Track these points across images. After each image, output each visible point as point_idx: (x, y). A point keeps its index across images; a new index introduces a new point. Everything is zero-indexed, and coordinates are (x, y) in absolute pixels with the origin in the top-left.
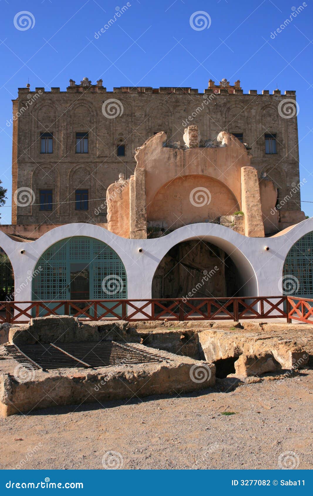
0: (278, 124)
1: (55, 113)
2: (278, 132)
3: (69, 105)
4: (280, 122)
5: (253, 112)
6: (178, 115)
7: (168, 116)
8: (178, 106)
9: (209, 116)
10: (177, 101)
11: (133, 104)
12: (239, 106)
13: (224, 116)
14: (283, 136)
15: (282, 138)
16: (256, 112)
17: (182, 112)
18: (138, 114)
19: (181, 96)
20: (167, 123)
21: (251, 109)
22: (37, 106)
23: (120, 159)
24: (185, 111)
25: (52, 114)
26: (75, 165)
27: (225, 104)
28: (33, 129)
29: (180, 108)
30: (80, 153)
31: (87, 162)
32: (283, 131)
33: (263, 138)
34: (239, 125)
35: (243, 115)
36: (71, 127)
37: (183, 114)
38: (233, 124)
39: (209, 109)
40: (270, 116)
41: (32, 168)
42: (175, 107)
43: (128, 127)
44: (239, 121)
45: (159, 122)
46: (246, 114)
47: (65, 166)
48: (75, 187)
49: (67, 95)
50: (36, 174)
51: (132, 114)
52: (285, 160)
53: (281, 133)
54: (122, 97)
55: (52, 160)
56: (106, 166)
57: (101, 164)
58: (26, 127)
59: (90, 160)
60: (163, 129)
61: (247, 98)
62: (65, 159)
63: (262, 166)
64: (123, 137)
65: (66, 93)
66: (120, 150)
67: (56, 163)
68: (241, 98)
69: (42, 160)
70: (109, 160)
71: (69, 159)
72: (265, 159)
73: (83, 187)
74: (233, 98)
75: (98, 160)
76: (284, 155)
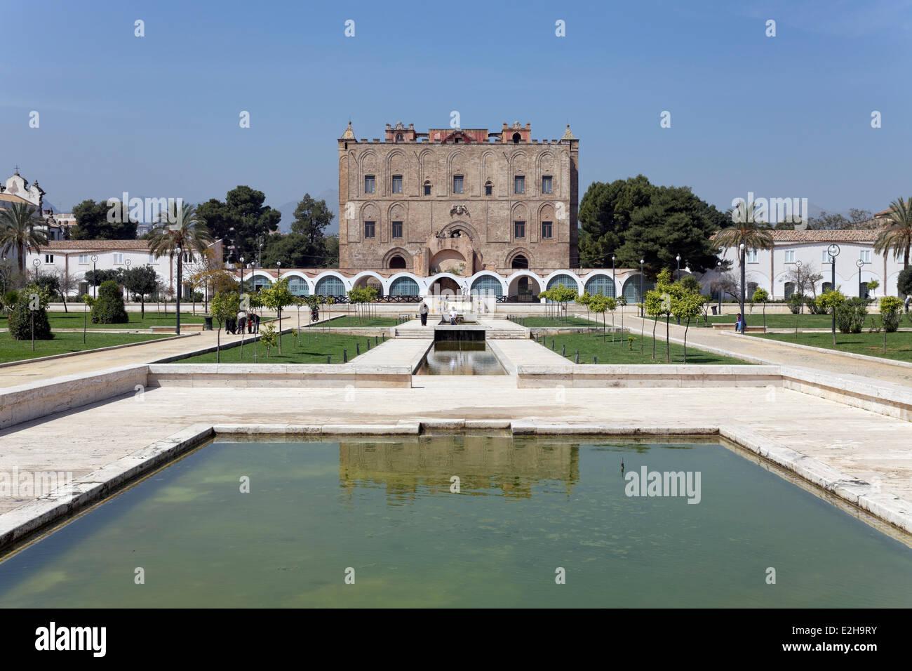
0: (554, 168)
1: (376, 160)
2: (553, 175)
3: (387, 154)
4: (556, 167)
5: (534, 158)
6: (473, 162)
7: (465, 162)
8: (474, 154)
9: (496, 163)
10: (473, 150)
11: (438, 153)
12: (523, 154)
13: (510, 162)
14: (557, 178)
15: (556, 180)
16: (536, 159)
17: (476, 159)
18: (441, 161)
19: (475, 146)
20: (464, 168)
21: (532, 155)
22: (363, 154)
23: (427, 197)
24: (478, 158)
25: (374, 161)
26: (392, 202)
27: (511, 152)
28: (359, 173)
29: (474, 156)
30: (396, 193)
31: (402, 201)
32: (558, 175)
33: (541, 180)
34: (522, 170)
35: (525, 161)
36: (389, 172)
37: (478, 161)
38: (517, 169)
39: (498, 156)
40: (548, 162)
41: (359, 205)
42: (471, 155)
43: (433, 172)
44: (522, 167)
45: (458, 167)
46: (528, 160)
47: (385, 203)
48: (392, 220)
49: (386, 145)
50: (362, 209)
51: (437, 162)
52: (559, 198)
53: (556, 176)
54: (429, 146)
55: (375, 199)
56: (416, 203)
57: (413, 202)
58: (354, 172)
59: (403, 199)
60: (461, 173)
61: (529, 146)
62: (385, 198)
63: (538, 204)
64: (429, 180)
65: (384, 143)
66: (428, 190)
67: (377, 200)
68: (524, 146)
69: (367, 199)
70: (419, 199)
71: (387, 198)
72: (541, 198)
73: (398, 220)
74: (518, 147)
75: (410, 199)
76: (557, 194)
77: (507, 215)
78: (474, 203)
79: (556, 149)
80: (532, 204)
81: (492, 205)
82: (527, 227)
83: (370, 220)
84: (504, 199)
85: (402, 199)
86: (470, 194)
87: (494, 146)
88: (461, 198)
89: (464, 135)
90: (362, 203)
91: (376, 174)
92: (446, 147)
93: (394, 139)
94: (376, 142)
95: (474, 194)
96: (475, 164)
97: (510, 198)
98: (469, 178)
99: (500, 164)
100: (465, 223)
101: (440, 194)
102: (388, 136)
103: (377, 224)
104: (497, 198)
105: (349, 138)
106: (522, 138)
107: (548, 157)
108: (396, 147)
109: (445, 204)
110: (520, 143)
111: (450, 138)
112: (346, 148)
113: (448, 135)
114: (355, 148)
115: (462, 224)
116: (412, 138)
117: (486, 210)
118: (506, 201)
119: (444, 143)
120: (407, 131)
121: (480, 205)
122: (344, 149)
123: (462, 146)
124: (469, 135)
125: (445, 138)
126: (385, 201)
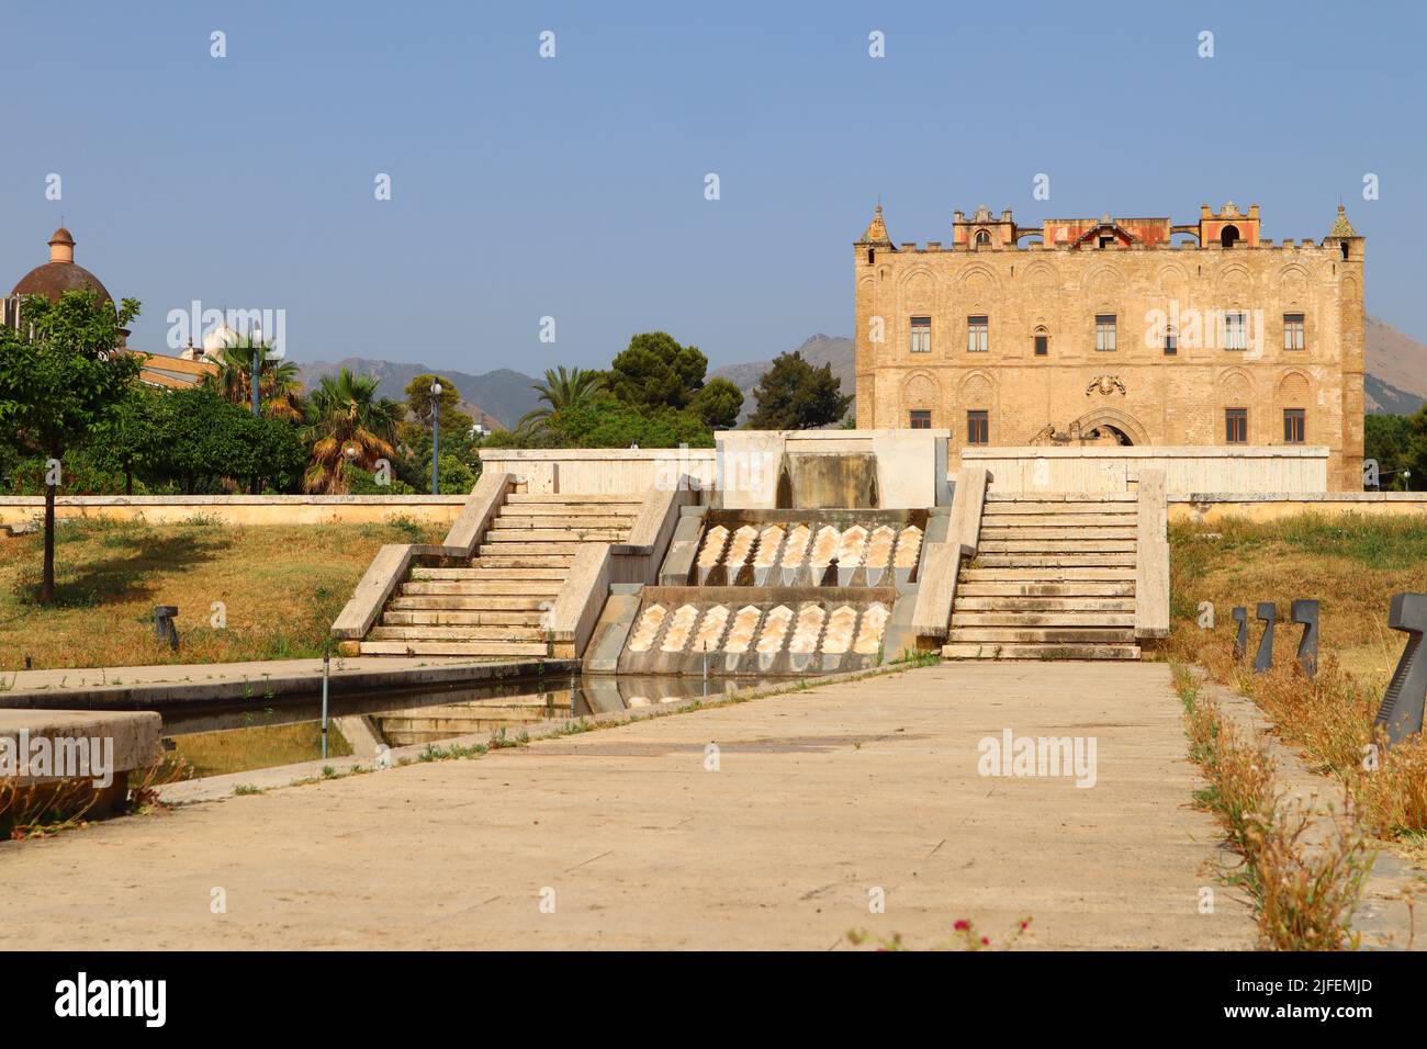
0: (1308, 298)
1: (934, 285)
2: (1306, 313)
3: (956, 271)
4: (1311, 296)
5: (1264, 276)
6: (1135, 286)
7: (1119, 287)
8: (1137, 270)
9: (1186, 288)
10: (1136, 262)
11: (1061, 269)
12: (1241, 268)
13: (1213, 286)
14: (1315, 319)
15: (1312, 322)
16: (1269, 279)
17: (1143, 280)
18: (1069, 285)
19: (1141, 253)
20: (1117, 300)
21: (1260, 272)
22: (906, 273)
23: (1041, 360)
24: (1147, 279)
25: (928, 287)
26: (965, 371)
27: (1216, 265)
28: (899, 312)
29: (1138, 274)
30: (976, 351)
31: (987, 367)
32: (1316, 311)
33: (1281, 322)
34: (1239, 302)
35: (1247, 283)
36: (960, 310)
37: (1144, 283)
38: (1229, 300)
39: (1189, 274)
40: (1294, 284)
41: (898, 377)
42: (1131, 272)
43: (1052, 307)
44: (1240, 295)
45: (1105, 298)
46: (1252, 281)
47: (951, 373)
48: (967, 408)
49: (953, 255)
50: (904, 385)
51: (1059, 287)
52: (1318, 359)
53: (1312, 313)
54: (1043, 256)
55: (931, 363)
56: (1016, 372)
57: (1009, 371)
58: (889, 310)
59: (990, 363)
60: (1110, 311)
61: (1255, 253)
62: (951, 362)
63: (1276, 371)
64: (1044, 324)
65: (951, 251)
66: (1041, 346)
67: (935, 367)
68: (1243, 253)
69: (915, 364)
70: (1022, 362)
71: (956, 362)
72: (1281, 360)
73: (979, 407)
74: (1230, 254)
75: (1003, 363)
76: (1315, 351)
77: (1209, 396)
78: (1138, 372)
79: (1312, 258)
80: (1261, 373)
81: (1179, 376)
82: (1254, 420)
83: (920, 407)
84: (1204, 361)
85: (985, 364)
86: (1129, 353)
87: (1180, 254)
88: (1111, 361)
89: (1118, 232)
90: (903, 373)
91: (933, 314)
92: (1079, 257)
93: (973, 242)
94: (934, 248)
95: (1137, 353)
96: (1140, 290)
97: (1213, 359)
98: (1128, 319)
99: (1192, 290)
100: (1120, 413)
101: (1066, 354)
102: (958, 233)
103: (933, 415)
104: (1187, 360)
105: (876, 239)
106: (1242, 236)
107: (1297, 275)
108: (975, 257)
109: (1075, 374)
110: (1235, 245)
111: (1089, 238)
112: (872, 260)
113: (1086, 231)
114: (890, 262)
115: (1115, 415)
116: (1008, 239)
117: (1162, 386)
118: (1207, 365)
119: (1076, 247)
120: (998, 224)
121: (1150, 375)
122: (867, 262)
123: (1112, 253)
124: (1129, 231)
125: (1078, 237)
126: (949, 367)
